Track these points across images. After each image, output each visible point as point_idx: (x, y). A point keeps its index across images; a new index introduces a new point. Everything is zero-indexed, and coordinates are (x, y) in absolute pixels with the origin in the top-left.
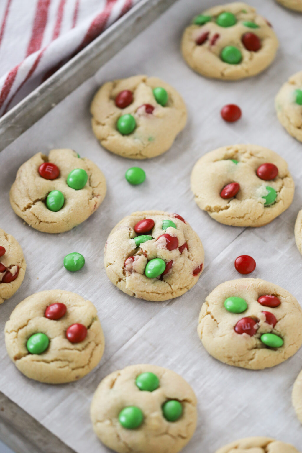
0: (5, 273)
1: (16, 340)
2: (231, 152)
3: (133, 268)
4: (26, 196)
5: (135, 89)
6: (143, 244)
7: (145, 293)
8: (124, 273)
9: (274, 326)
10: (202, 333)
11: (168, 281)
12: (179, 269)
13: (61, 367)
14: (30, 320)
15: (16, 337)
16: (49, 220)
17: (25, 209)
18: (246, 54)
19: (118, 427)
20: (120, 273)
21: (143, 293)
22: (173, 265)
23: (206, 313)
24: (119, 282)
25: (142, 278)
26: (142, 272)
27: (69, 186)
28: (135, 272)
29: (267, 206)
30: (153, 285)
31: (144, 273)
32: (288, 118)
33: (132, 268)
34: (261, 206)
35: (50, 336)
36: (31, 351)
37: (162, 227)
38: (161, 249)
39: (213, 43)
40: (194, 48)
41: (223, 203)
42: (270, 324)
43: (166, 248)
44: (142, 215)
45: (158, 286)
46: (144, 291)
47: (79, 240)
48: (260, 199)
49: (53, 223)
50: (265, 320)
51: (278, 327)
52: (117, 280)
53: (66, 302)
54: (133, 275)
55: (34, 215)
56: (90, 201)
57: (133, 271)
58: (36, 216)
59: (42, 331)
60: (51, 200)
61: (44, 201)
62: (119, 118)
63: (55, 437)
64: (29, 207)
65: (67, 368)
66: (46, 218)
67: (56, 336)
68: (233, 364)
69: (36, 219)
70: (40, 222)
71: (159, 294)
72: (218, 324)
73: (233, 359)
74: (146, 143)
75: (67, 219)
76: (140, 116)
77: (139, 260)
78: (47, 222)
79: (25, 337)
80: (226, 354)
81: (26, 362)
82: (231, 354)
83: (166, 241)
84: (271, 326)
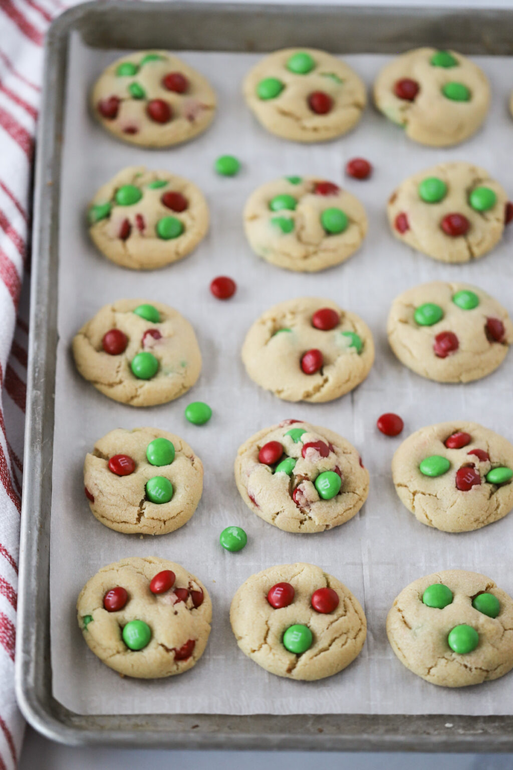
0: (190, 596)
1: (273, 651)
2: (270, 325)
3: (309, 500)
4: (128, 506)
5: (115, 325)
6: (295, 469)
7: (340, 517)
8: (303, 512)
9: (489, 460)
10: (427, 516)
11: (348, 489)
12: (349, 470)
13: (343, 645)
14: (267, 622)
15: (271, 649)
16: (174, 514)
17: (139, 520)
18: (183, 217)
19: (458, 658)
20: (298, 515)
21: (337, 519)
22: (341, 470)
23: (411, 495)
24: (302, 526)
25: (324, 504)
26: (318, 498)
27: (158, 466)
28: (312, 502)
29: (360, 353)
30: (339, 504)
31: (321, 498)
32: (288, 255)
33: (307, 501)
34: (356, 356)
35: (303, 622)
36: (298, 651)
37: (294, 440)
38: (319, 461)
39: (142, 226)
40: (124, 246)
41: (317, 379)
42: (485, 461)
43: (322, 457)
44: (252, 446)
45: (345, 502)
46: (338, 516)
47: (212, 516)
48: (349, 350)
49: (179, 513)
50: (478, 460)
51: (495, 459)
52: (299, 524)
53: (279, 580)
54: (313, 506)
55: (153, 519)
56: (194, 465)
57: (309, 503)
58: (157, 519)
59: (290, 622)
60: (153, 492)
61: (148, 498)
62: (130, 366)
63: (397, 716)
64: (140, 515)
65: (349, 641)
66: (169, 513)
67: (310, 619)
68: (483, 525)
69: (158, 522)
70: (165, 522)
71: (351, 508)
72: (436, 496)
73: (481, 519)
74: (182, 371)
75: (190, 500)
76: (151, 347)
77: (306, 487)
78: (173, 517)
79: (279, 642)
80: (472, 519)
81: (305, 665)
82: (477, 516)
83: (316, 451)
84: (488, 462)
